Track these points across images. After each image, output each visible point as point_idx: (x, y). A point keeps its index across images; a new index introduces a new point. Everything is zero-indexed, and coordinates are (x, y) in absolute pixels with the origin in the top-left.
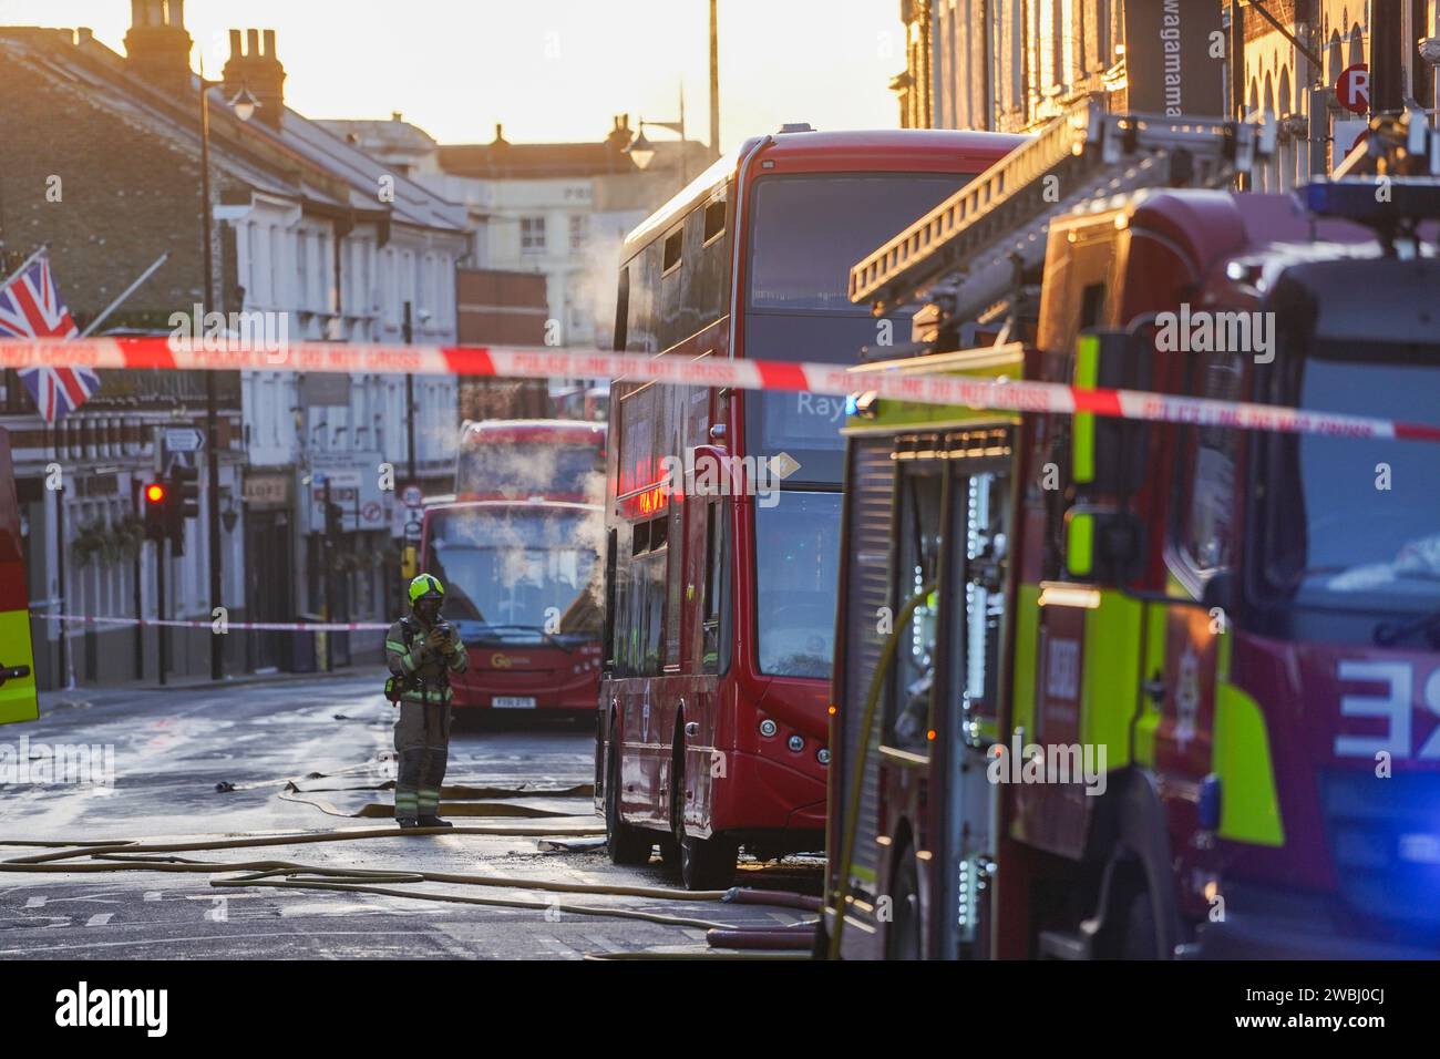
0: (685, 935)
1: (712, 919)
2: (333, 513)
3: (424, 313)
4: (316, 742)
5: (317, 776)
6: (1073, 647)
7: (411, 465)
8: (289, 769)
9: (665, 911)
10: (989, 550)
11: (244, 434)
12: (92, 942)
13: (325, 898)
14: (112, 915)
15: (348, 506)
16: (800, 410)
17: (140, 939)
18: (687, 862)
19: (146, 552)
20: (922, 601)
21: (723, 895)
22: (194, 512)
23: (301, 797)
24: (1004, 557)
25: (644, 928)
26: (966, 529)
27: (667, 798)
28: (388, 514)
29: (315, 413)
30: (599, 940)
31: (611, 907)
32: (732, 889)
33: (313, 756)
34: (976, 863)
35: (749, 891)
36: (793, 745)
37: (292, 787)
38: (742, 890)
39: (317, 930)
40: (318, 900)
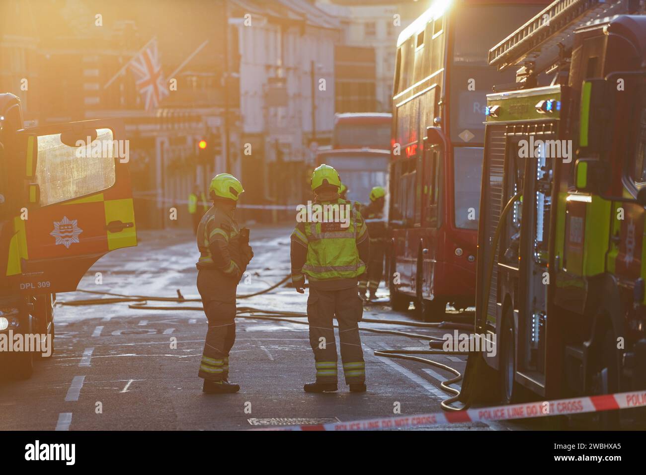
0: (420, 342)
1: (433, 336)
2: (280, 154)
3: (320, 65)
4: (269, 255)
5: (268, 269)
6: (581, 219)
7: (314, 133)
8: (257, 266)
9: (412, 332)
10: (546, 176)
11: (241, 119)
12: (164, 341)
13: (266, 324)
14: (174, 329)
15: (286, 150)
16: (474, 111)
17: (185, 340)
18: (424, 310)
19: (199, 170)
20: (517, 199)
21: (438, 325)
22: (219, 153)
23: (261, 279)
24: (552, 180)
25: (402, 339)
26: (537, 167)
27: (415, 282)
28: (304, 154)
29: (272, 110)
30: (382, 344)
31: (389, 329)
32: (443, 322)
33: (268, 260)
34: (539, 315)
35: (451, 323)
36: (470, 259)
37: (257, 274)
38: (447, 323)
39: (260, 338)
40: (263, 324)
